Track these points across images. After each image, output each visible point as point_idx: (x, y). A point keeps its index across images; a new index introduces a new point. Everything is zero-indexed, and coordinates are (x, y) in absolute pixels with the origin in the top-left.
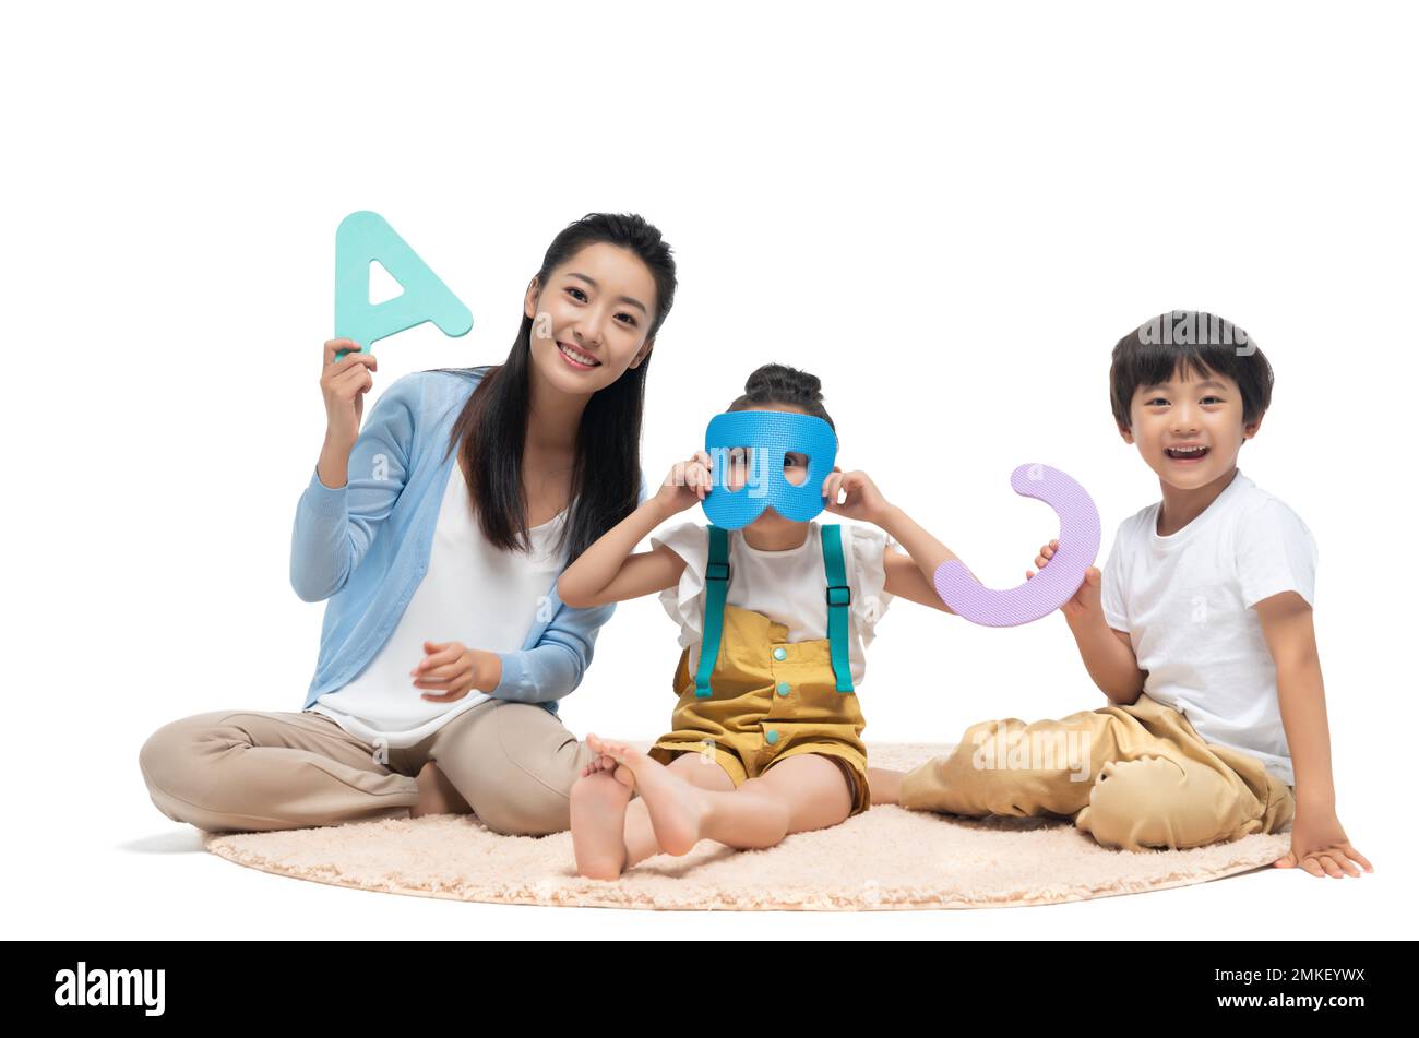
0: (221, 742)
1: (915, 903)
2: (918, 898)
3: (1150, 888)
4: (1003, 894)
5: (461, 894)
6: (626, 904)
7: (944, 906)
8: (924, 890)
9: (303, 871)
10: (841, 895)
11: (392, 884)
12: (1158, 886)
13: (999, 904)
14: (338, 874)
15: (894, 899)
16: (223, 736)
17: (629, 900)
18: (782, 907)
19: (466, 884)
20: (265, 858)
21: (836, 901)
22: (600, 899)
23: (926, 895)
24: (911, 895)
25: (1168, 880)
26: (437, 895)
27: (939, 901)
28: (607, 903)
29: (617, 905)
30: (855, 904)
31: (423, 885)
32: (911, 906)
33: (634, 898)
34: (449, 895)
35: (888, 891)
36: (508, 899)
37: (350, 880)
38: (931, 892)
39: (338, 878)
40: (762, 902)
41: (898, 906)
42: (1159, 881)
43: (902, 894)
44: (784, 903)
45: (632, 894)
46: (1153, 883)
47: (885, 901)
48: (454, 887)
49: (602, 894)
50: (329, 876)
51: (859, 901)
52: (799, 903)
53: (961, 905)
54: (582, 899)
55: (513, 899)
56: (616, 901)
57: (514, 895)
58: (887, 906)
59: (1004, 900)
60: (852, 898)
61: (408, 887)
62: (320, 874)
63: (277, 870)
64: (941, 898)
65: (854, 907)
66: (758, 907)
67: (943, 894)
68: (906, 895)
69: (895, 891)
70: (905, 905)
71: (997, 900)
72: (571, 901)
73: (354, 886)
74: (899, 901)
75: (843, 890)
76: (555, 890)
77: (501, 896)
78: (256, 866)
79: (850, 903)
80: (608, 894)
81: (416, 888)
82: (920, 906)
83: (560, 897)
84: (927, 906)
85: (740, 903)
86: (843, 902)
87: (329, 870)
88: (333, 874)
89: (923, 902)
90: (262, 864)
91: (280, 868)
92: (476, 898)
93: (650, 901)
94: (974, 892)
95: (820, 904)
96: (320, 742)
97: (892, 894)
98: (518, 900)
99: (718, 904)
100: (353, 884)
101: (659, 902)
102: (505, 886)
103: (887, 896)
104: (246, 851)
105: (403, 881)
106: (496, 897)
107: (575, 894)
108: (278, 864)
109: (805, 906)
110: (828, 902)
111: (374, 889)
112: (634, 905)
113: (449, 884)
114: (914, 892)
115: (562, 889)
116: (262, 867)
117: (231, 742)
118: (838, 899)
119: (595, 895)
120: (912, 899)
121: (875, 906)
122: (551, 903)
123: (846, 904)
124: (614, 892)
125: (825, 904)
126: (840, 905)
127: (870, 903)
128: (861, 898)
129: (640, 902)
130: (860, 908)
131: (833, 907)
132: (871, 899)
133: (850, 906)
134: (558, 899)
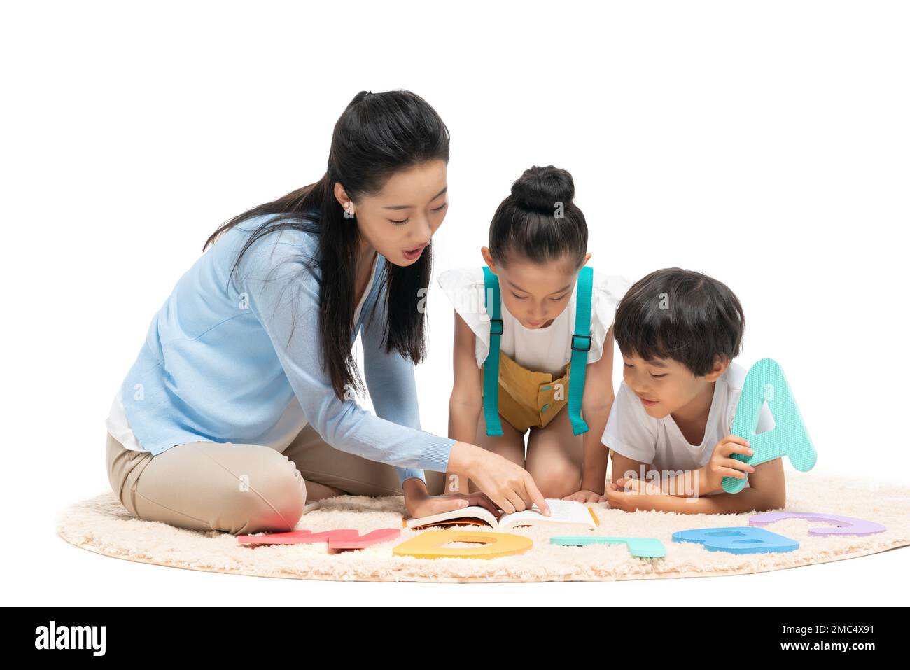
1: (659, 573)
2: (662, 570)
4: (726, 567)
6: (433, 579)
10: (602, 568)
13: (724, 574)
15: (644, 571)
17: (435, 576)
21: (598, 573)
22: (412, 575)
25: (847, 552)
29: (424, 580)
30: (613, 575)
32: (656, 576)
33: (440, 574)
36: (338, 577)
37: (205, 565)
40: (541, 577)
41: (647, 577)
42: (842, 553)
45: (438, 571)
47: (637, 573)
49: (413, 572)
51: (616, 573)
54: (397, 576)
55: (341, 576)
56: (425, 577)
57: (341, 574)
58: (638, 577)
60: (611, 571)
64: (679, 570)
65: (612, 578)
66: (538, 580)
67: (680, 567)
71: (723, 570)
72: (389, 578)
73: (208, 570)
75: (603, 565)
76: (375, 569)
78: (121, 556)
79: (610, 575)
80: (419, 572)
82: (663, 576)
83: (380, 575)
84: (668, 575)
85: (524, 578)
86: (604, 574)
95: (586, 576)
97: (642, 567)
98: (345, 578)
99: (506, 579)
102: (332, 567)
103: (637, 569)
107: (393, 572)
109: (574, 577)
110: (592, 573)
111: (222, 571)
112: (439, 579)
115: (382, 568)
116: (126, 557)
118: (600, 571)
119: (409, 572)
120: (657, 571)
121: (629, 577)
122: (372, 579)
123: (606, 576)
124: (423, 569)
125: (589, 576)
126: (602, 576)
127: (625, 574)
128: (617, 570)
129: (446, 577)
130: (617, 578)
131: (596, 578)
132: (626, 571)
133: (609, 577)
134: (378, 577)
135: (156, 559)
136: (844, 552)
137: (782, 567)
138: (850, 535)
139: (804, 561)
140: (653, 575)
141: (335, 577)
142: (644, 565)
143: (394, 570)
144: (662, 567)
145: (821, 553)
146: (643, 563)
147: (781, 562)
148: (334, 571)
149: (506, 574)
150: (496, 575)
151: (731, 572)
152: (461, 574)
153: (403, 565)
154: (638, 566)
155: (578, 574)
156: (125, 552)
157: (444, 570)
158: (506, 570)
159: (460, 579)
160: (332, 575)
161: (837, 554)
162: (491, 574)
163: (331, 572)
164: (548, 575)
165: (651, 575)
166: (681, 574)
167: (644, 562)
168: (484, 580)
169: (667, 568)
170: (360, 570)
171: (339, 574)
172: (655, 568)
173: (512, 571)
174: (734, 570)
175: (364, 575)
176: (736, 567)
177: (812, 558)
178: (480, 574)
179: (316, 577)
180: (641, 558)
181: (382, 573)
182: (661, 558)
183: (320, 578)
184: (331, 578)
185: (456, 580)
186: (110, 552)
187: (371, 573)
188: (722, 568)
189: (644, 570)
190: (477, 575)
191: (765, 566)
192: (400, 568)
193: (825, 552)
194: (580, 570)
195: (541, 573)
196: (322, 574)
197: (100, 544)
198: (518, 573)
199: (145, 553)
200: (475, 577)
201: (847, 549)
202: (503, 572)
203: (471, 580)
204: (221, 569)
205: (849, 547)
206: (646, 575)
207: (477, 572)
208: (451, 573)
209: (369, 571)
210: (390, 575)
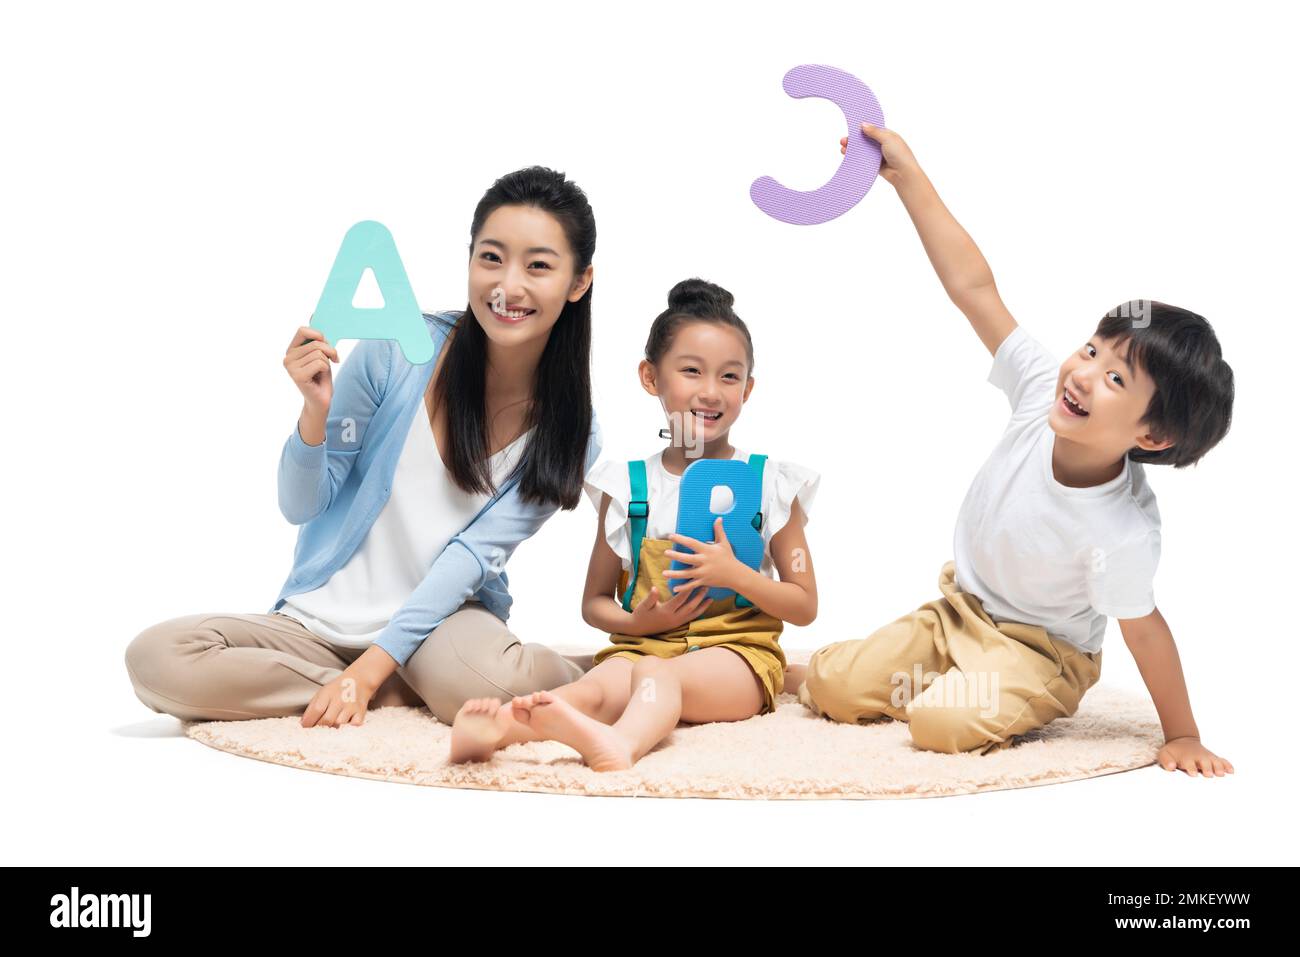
0: (198, 644)
1: (819, 793)
2: (822, 790)
3: (1031, 784)
4: (898, 787)
5: (412, 778)
6: (560, 790)
7: (845, 796)
8: (827, 782)
9: (271, 755)
10: (753, 785)
11: (351, 769)
12: (1037, 783)
13: (894, 796)
14: (302, 758)
15: (800, 790)
16: (200, 638)
17: (562, 786)
18: (702, 795)
19: (417, 769)
20: (237, 743)
21: (748, 790)
22: (537, 785)
23: (829, 787)
24: (815, 787)
25: (1045, 777)
26: (390, 779)
27: (840, 792)
28: (542, 789)
29: (552, 790)
30: (765, 793)
31: (379, 770)
32: (815, 796)
33: (567, 784)
34: (400, 779)
35: (795, 783)
37: (313, 764)
38: (834, 784)
39: (302, 762)
40: (683, 792)
41: (804, 796)
42: (1038, 778)
43: (807, 785)
44: (702, 791)
45: (566, 781)
46: (1032, 780)
47: (793, 792)
48: (406, 772)
49: (538, 781)
50: (295, 760)
51: (769, 791)
52: (715, 792)
53: (861, 796)
54: (521, 785)
56: (551, 786)
57: (458, 780)
58: (794, 796)
59: (899, 793)
60: (762, 788)
61: (365, 771)
62: (286, 758)
63: (247, 754)
64: (843, 790)
65: (764, 796)
66: (678, 795)
67: (844, 786)
68: (811, 786)
69: (802, 782)
70: (809, 796)
71: (893, 792)
72: (511, 787)
73: (316, 769)
74: (805, 792)
75: (754, 781)
77: (448, 781)
79: (761, 792)
80: (544, 781)
81: (371, 772)
82: (823, 796)
83: (501, 783)
84: (830, 796)
85: (663, 791)
86: (754, 792)
87: (295, 755)
88: (298, 758)
89: (827, 793)
90: (235, 748)
91: (251, 752)
92: (425, 782)
93: (582, 788)
94: (872, 785)
95: (734, 794)
96: (287, 641)
97: (798, 785)
98: (463, 785)
99: (642, 791)
100: (316, 767)
101: (590, 789)
103: (794, 787)
104: (221, 736)
105: (361, 765)
106: (444, 781)
107: (515, 781)
108: (249, 749)
109: (721, 794)
110: (741, 791)
111: (335, 772)
112: (567, 791)
113: (402, 769)
114: (819, 785)
116: (234, 751)
117: (207, 644)
118: (750, 788)
119: (533, 782)
120: (816, 790)
121: (783, 796)
122: (492, 787)
123: (757, 794)
125: (738, 794)
126: (752, 794)
127: (779, 793)
128: (771, 788)
129: (573, 789)
130: (770, 797)
131: (746, 796)
133: (761, 795)
134: (498, 784)
135: (264, 754)
136: (1041, 778)
140: (812, 795)
143: (518, 779)
149: (644, 787)
151: (905, 796)
155: (725, 790)
156: (234, 745)
165: (809, 795)
171: (456, 780)
173: (650, 784)
175: (483, 782)
181: (503, 781)
187: (491, 780)
194: (728, 787)
195: (681, 787)
198: (657, 787)
201: (1045, 774)
210: (512, 783)
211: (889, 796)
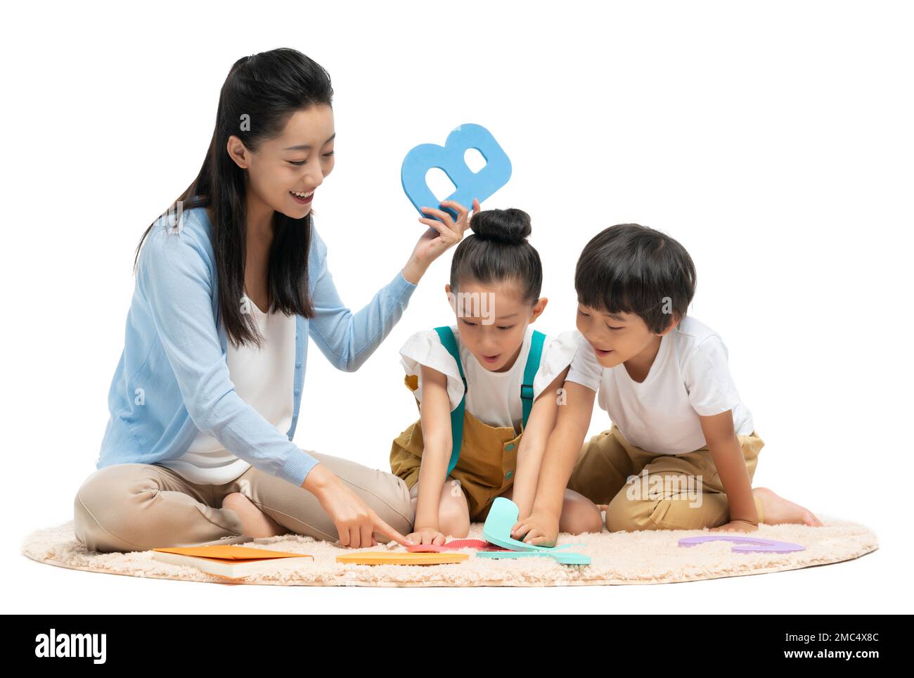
1: (586, 580)
2: (588, 577)
3: (755, 572)
4: (649, 576)
6: (373, 584)
10: (531, 574)
13: (647, 582)
17: (375, 580)
25: (766, 567)
29: (365, 583)
30: (542, 581)
32: (583, 583)
33: (379, 578)
36: (284, 582)
37: (160, 573)
40: (475, 581)
42: (761, 567)
44: (490, 581)
45: (377, 576)
47: (564, 579)
51: (545, 579)
52: (501, 580)
55: (286, 581)
56: (366, 581)
57: (287, 579)
60: (539, 577)
64: (605, 576)
67: (606, 573)
71: (646, 579)
72: (332, 582)
75: (532, 571)
76: (319, 574)
78: (81, 568)
79: (539, 581)
80: (360, 576)
82: (589, 583)
84: (594, 582)
85: (458, 582)
86: (533, 580)
94: (628, 573)
95: (517, 582)
98: (291, 582)
99: (441, 583)
102: (279, 573)
103: (565, 575)
107: (335, 577)
110: (522, 579)
112: (379, 583)
115: (325, 573)
118: (529, 577)
119: (350, 577)
120: (583, 578)
122: (316, 584)
123: (536, 582)
124: (364, 574)
125: (520, 582)
126: (531, 582)
127: (553, 581)
128: (546, 576)
129: (385, 581)
130: (546, 584)
131: (526, 584)
132: (554, 578)
133: (539, 583)
134: (321, 581)
135: (115, 568)
136: (763, 566)
137: (703, 578)
138: (771, 552)
139: (724, 572)
140: (580, 582)
141: (281, 582)
142: (572, 572)
143: (337, 575)
144: (588, 573)
145: (741, 566)
146: (570, 569)
147: (701, 572)
148: (280, 576)
149: (441, 578)
150: (432, 579)
151: (654, 581)
152: (399, 578)
153: (345, 571)
154: (566, 572)
155: (509, 579)
157: (383, 575)
158: (442, 576)
159: (399, 584)
160: (278, 580)
161: (756, 568)
162: (427, 579)
163: (277, 577)
164: (481, 580)
165: (578, 582)
166: (606, 581)
167: (572, 569)
168: (421, 584)
169: (594, 575)
170: (304, 574)
171: (285, 579)
172: (582, 575)
173: (447, 576)
174: (656, 579)
175: (308, 580)
176: (659, 576)
177: (732, 571)
178: (417, 579)
179: (264, 582)
180: (569, 565)
181: (324, 578)
182: (588, 565)
183: (267, 582)
184: (278, 583)
185: (394, 584)
186: (71, 564)
187: (315, 578)
188: (645, 577)
189: (571, 576)
190: (414, 580)
191: (687, 576)
192: (342, 573)
193: (744, 566)
194: (511, 577)
195: (474, 578)
196: (269, 580)
197: (62, 558)
198: (453, 578)
199: (103, 563)
200: (411, 582)
201: (766, 564)
202: (438, 577)
203: (409, 585)
204: (175, 576)
205: (768, 562)
206: (573, 582)
207: (415, 577)
208: (390, 578)
209: (313, 576)
210: (333, 579)
211: (642, 582)
